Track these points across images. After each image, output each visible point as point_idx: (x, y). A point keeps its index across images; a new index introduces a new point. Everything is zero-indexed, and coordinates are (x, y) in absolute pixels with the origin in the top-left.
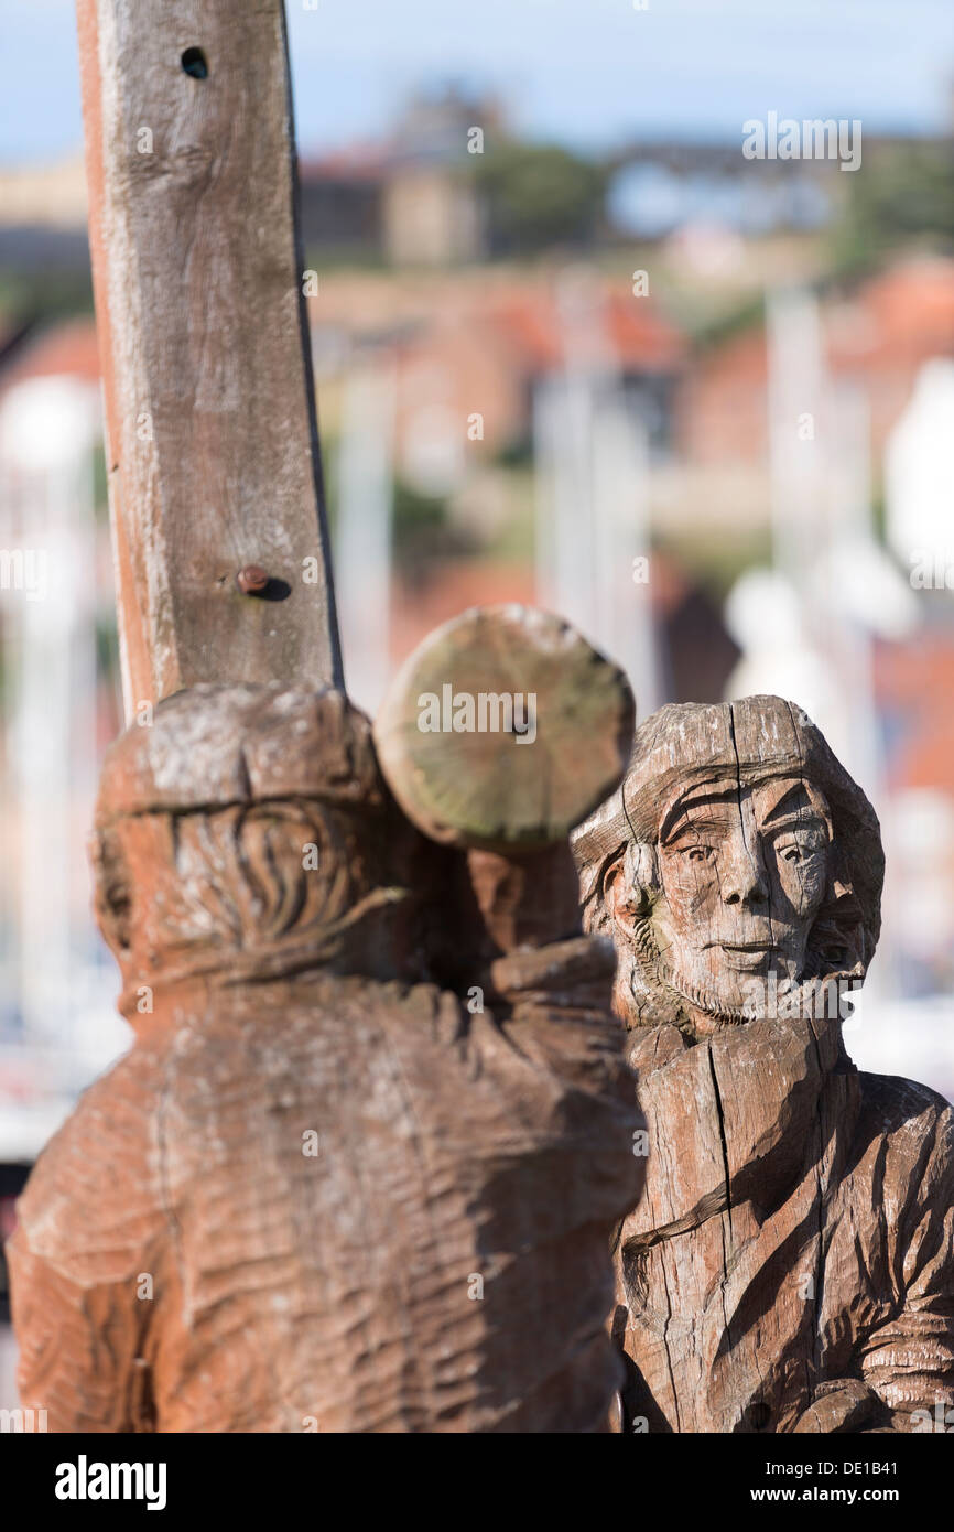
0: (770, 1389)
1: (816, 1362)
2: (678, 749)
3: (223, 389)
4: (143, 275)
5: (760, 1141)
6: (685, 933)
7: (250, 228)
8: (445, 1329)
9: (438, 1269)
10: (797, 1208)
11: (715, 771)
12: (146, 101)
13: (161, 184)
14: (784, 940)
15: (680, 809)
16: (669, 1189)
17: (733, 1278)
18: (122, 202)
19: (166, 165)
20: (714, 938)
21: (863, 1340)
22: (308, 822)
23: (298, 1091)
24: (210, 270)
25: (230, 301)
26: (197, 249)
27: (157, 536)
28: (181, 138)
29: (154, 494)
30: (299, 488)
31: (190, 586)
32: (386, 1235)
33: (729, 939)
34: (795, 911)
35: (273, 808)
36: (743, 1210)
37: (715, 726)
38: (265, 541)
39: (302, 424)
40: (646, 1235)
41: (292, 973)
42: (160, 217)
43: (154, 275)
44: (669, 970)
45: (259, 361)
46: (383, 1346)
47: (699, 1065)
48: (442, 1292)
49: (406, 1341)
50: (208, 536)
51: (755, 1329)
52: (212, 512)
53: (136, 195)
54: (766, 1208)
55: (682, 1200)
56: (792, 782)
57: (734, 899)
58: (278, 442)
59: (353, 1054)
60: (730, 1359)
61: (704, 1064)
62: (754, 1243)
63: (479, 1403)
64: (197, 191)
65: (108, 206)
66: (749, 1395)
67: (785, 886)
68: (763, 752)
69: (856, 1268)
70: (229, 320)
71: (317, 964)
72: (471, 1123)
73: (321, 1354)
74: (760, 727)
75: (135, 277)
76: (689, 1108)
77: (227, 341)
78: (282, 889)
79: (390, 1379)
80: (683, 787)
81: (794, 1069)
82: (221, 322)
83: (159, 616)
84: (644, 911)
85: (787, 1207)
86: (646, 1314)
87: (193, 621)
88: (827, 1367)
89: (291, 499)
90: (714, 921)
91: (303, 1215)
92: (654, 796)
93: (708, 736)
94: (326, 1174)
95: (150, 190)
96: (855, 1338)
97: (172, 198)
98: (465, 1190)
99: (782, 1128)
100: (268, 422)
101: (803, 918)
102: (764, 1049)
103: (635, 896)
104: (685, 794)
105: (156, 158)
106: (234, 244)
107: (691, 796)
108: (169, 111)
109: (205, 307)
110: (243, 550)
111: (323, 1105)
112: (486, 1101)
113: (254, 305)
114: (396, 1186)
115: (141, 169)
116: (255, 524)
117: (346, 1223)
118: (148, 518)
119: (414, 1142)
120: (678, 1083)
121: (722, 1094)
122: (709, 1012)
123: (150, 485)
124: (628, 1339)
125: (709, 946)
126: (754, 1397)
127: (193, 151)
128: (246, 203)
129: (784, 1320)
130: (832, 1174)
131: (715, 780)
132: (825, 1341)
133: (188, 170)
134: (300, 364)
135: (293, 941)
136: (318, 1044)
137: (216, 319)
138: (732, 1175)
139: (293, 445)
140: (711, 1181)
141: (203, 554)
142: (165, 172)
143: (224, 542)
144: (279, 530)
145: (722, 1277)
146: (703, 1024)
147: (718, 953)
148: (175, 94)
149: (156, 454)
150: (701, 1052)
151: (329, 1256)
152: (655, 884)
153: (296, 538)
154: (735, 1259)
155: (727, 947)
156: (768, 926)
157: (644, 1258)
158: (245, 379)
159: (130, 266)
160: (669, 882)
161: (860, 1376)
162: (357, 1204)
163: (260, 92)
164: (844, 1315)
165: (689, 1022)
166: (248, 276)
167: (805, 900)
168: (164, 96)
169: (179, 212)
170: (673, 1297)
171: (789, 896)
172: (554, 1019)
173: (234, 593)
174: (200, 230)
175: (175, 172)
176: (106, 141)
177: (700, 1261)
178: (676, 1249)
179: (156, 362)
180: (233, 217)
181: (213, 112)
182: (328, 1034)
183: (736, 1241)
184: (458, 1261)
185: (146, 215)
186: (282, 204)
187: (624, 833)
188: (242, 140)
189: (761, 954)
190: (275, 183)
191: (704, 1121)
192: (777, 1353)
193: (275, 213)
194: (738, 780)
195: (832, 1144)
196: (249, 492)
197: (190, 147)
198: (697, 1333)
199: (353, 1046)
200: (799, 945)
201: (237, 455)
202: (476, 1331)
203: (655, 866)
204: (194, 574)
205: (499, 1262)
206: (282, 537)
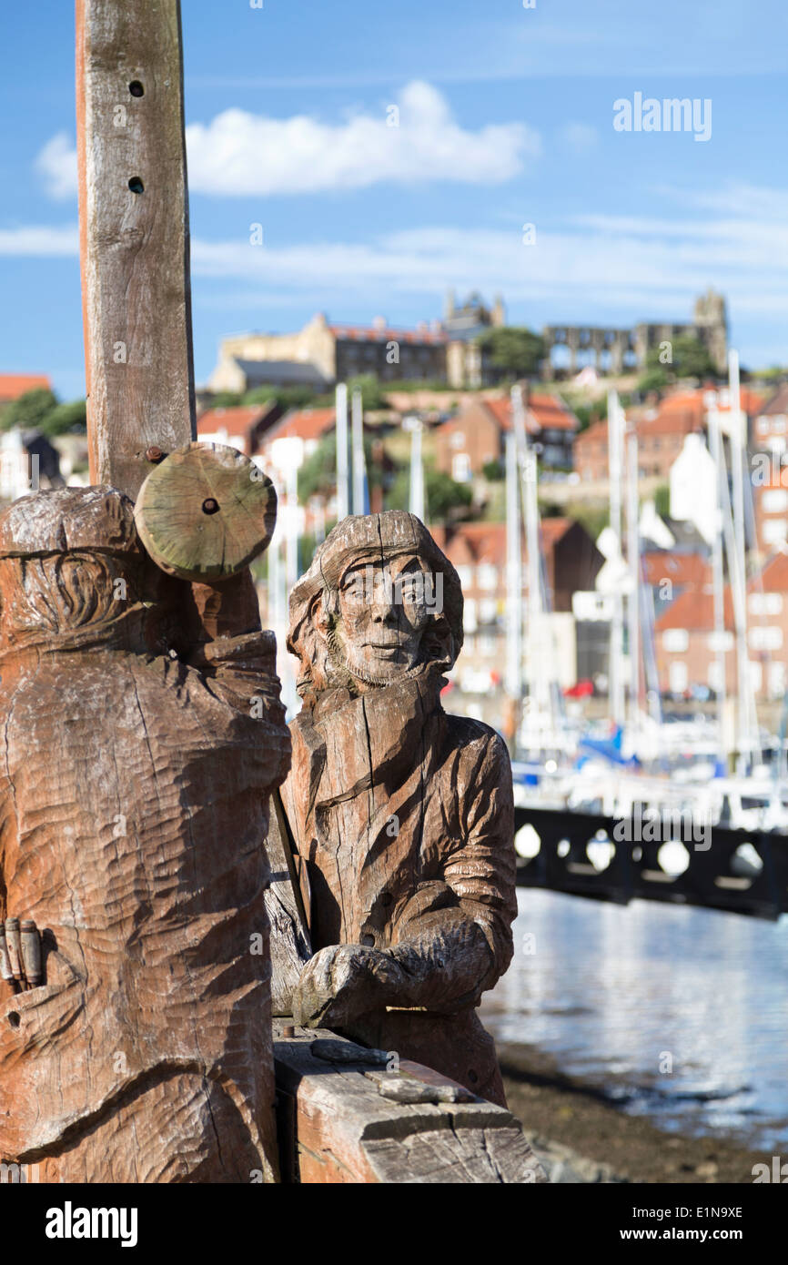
0: (392, 885)
1: (418, 871)
2: (350, 538)
3: (144, 355)
4: (103, 295)
5: (389, 751)
6: (351, 638)
7: (162, 271)
8: (162, 846)
9: (158, 813)
10: (409, 788)
11: (369, 551)
12: (109, 204)
13: (116, 247)
14: (406, 643)
15: (350, 570)
16: (340, 776)
17: (374, 825)
18: (95, 256)
19: (119, 238)
20: (367, 641)
21: (445, 859)
22: (97, 563)
23: (82, 712)
24: (140, 293)
25: (150, 309)
26: (133, 281)
27: (104, 430)
28: (127, 224)
29: (104, 409)
30: (181, 407)
31: (120, 457)
32: (129, 793)
33: (376, 641)
34: (411, 627)
35: (77, 555)
36: (380, 788)
37: (370, 526)
38: (162, 434)
39: (185, 373)
40: (328, 801)
41: (85, 647)
42: (114, 264)
43: (109, 294)
44: (344, 658)
45: (163, 340)
46: (125, 855)
47: (357, 709)
48: (160, 826)
49: (139, 852)
50: (132, 431)
51: (385, 853)
52: (135, 419)
53: (102, 253)
54: (393, 787)
55: (347, 782)
56: (411, 557)
57: (378, 620)
58: (172, 383)
59: (115, 693)
60: (371, 869)
61: (359, 709)
62: (386, 806)
63: (180, 889)
64: (134, 252)
65: (88, 260)
66: (380, 888)
67: (407, 614)
68: (395, 540)
69: (441, 821)
70: (148, 319)
71: (101, 642)
72: (179, 731)
73: (91, 860)
74: (394, 527)
75: (99, 295)
76: (351, 733)
77: (147, 330)
78: (82, 600)
79: (129, 875)
80: (352, 559)
81: (409, 712)
82: (144, 319)
83: (103, 472)
84: (331, 626)
85: (404, 787)
86: (327, 844)
87: (121, 475)
88: (424, 875)
89: (177, 413)
90: (368, 632)
91: (82, 781)
92: (337, 564)
93: (366, 531)
94: (96, 759)
95: (109, 250)
96: (440, 858)
97: (121, 255)
98: (175, 769)
99: (401, 744)
100: (167, 372)
101: (417, 631)
102: (393, 701)
103: (326, 618)
104: (353, 563)
105: (113, 234)
106: (153, 279)
107: (356, 564)
108: (122, 210)
109: (136, 311)
110: (150, 438)
111: (96, 720)
112: (189, 719)
113: (162, 311)
114: (136, 766)
115: (106, 238)
116: (157, 425)
117: (106, 786)
118: (100, 421)
119: (147, 741)
120: (346, 719)
121: (369, 725)
122: (364, 681)
123: (102, 404)
124: (317, 857)
125: (365, 645)
126: (383, 889)
127: (133, 230)
128: (160, 259)
129: (402, 849)
130: (429, 769)
131: (370, 556)
132: (424, 860)
133: (130, 241)
134: (185, 342)
135: (86, 630)
136: (97, 686)
137: (142, 318)
138: (374, 770)
139: (179, 384)
140: (362, 772)
141: (129, 440)
142: (118, 241)
143: (140, 434)
144: (170, 429)
145: (368, 824)
146: (362, 687)
147: (370, 649)
148: (125, 201)
149: (106, 388)
150: (359, 702)
151: (96, 804)
152: (337, 611)
153: (178, 433)
154: (375, 814)
155: (375, 646)
156: (397, 635)
157: (327, 814)
158: (156, 350)
159: (97, 290)
160: (344, 611)
161: (443, 879)
162: (113, 776)
163: (170, 201)
164: (434, 846)
165: (355, 686)
166: (159, 297)
167: (418, 621)
168: (120, 202)
169: (124, 263)
170: (342, 835)
171: (409, 619)
172: (238, 676)
173: (144, 461)
174: (135, 272)
175: (123, 241)
176: (88, 225)
177: (356, 816)
178: (344, 809)
179: (108, 340)
180: (153, 266)
181: (145, 210)
182: (103, 682)
183: (376, 804)
184: (170, 809)
185: (106, 264)
186: (180, 259)
187: (321, 584)
188: (160, 225)
189: (393, 650)
190: (177, 248)
191: (360, 740)
192: (397, 866)
193: (175, 264)
194: (382, 555)
195: (430, 754)
196: (155, 408)
197: (132, 229)
198: (353, 854)
199: (115, 687)
200: (414, 645)
201: (149, 389)
202: (180, 848)
203: (337, 602)
204: (123, 450)
205: (193, 810)
206: (171, 432)
